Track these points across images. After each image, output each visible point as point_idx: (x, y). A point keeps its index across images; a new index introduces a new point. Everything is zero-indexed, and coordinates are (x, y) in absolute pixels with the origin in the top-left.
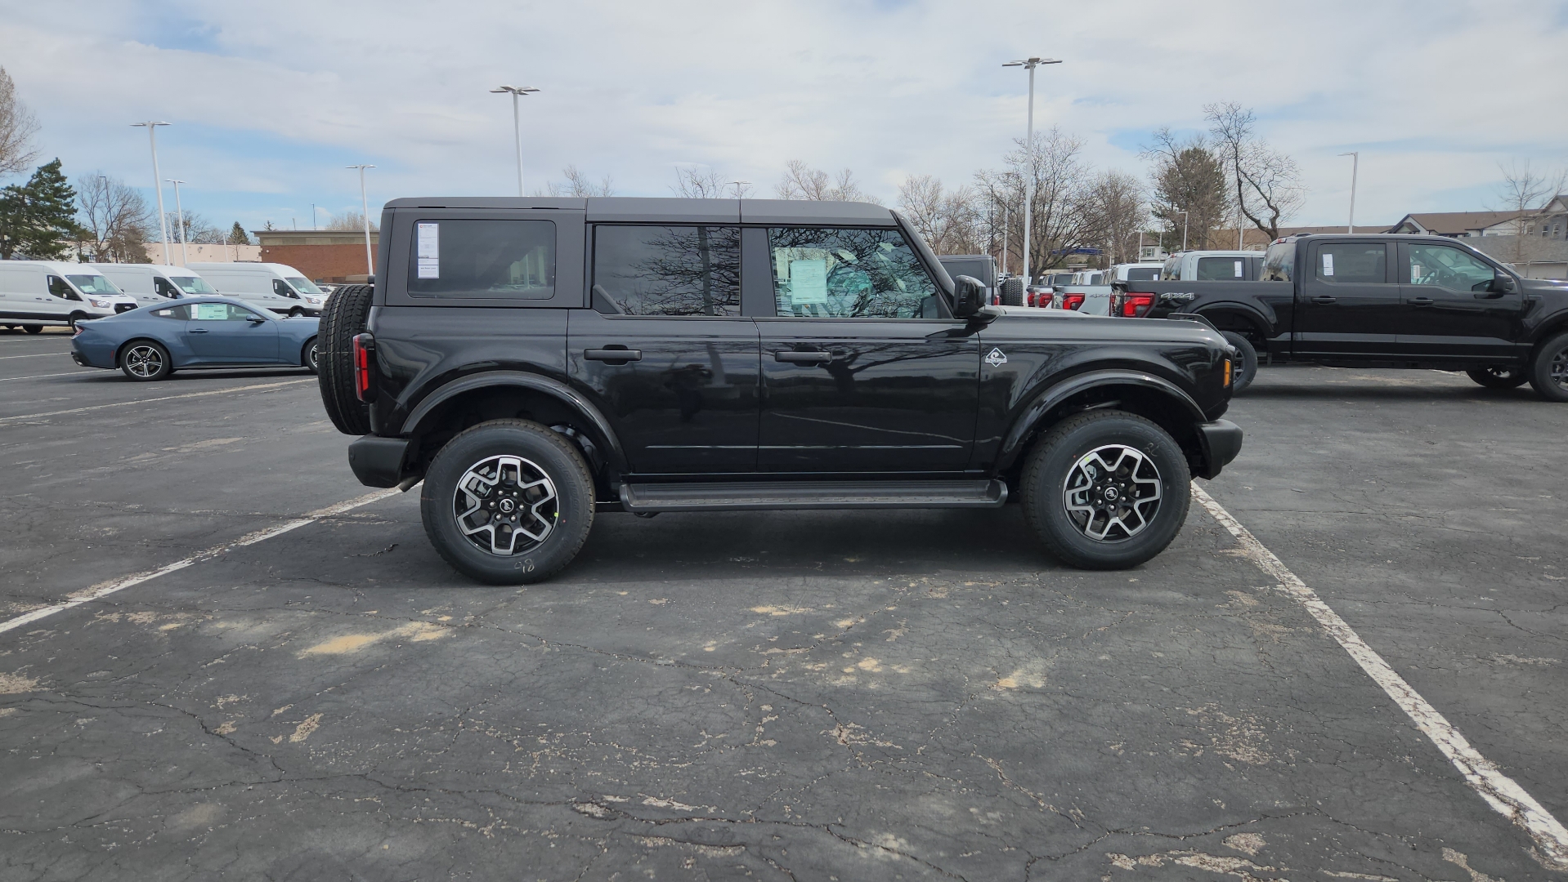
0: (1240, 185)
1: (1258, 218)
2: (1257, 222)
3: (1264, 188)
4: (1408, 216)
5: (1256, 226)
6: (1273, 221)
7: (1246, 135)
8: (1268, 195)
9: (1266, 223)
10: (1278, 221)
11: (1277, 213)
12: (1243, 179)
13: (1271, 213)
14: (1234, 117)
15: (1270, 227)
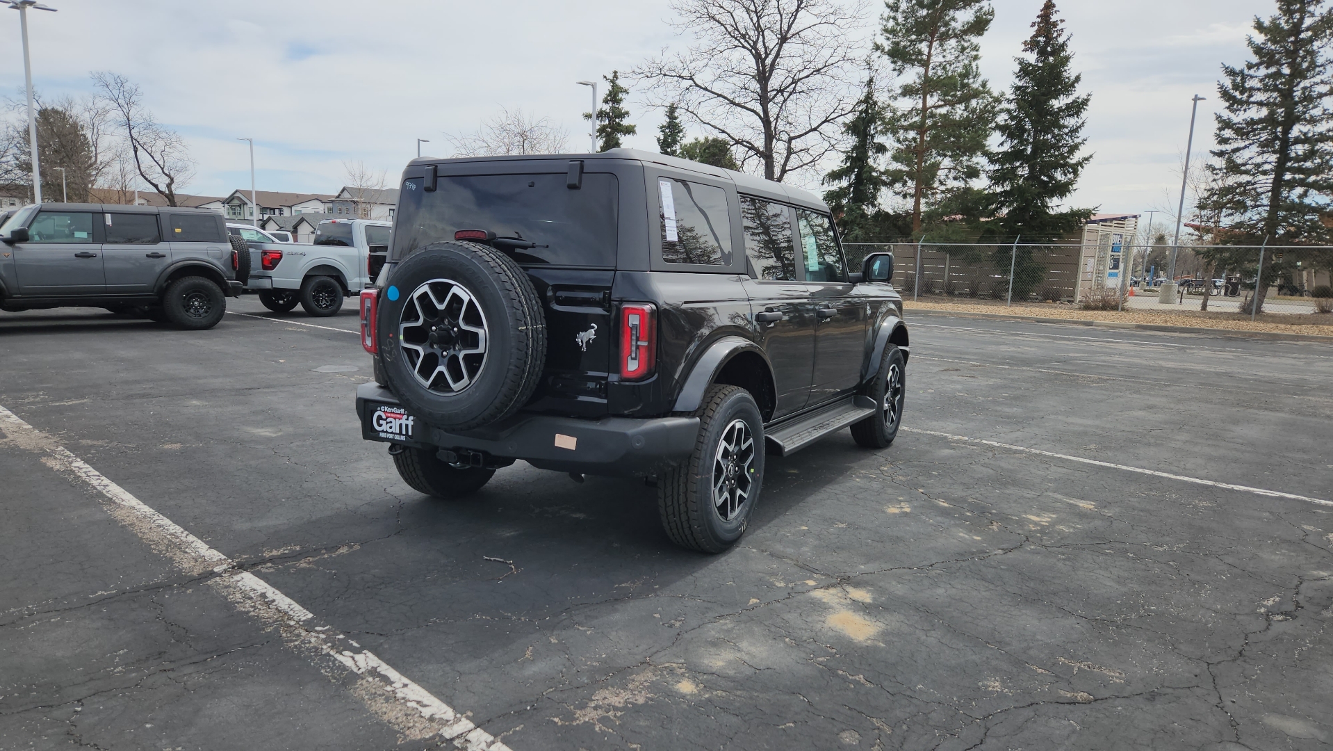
0: (136, 152)
1: (156, 183)
2: (156, 186)
3: (157, 156)
4: (236, 191)
5: (156, 191)
6: (169, 186)
7: (135, 106)
8: (161, 163)
9: (163, 188)
10: (173, 187)
11: (172, 180)
12: (138, 146)
13: (167, 180)
14: (122, 88)
15: (167, 192)
